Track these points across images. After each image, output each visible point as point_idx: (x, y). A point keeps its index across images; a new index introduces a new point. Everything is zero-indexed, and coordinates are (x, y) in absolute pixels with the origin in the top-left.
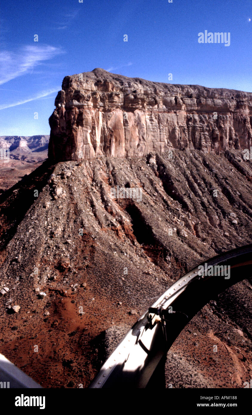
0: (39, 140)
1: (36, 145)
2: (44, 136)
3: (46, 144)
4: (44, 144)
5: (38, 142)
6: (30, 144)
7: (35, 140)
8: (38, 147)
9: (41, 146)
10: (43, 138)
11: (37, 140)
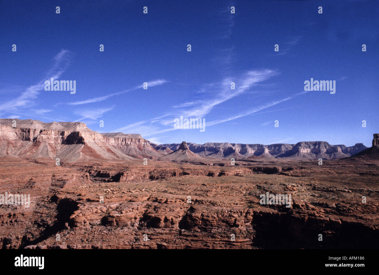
0: (279, 148)
1: (277, 152)
2: (283, 145)
3: (286, 151)
4: (284, 152)
5: (278, 150)
6: (271, 151)
7: (276, 148)
8: (279, 154)
9: (281, 153)
10: (283, 146)
11: (277, 148)
